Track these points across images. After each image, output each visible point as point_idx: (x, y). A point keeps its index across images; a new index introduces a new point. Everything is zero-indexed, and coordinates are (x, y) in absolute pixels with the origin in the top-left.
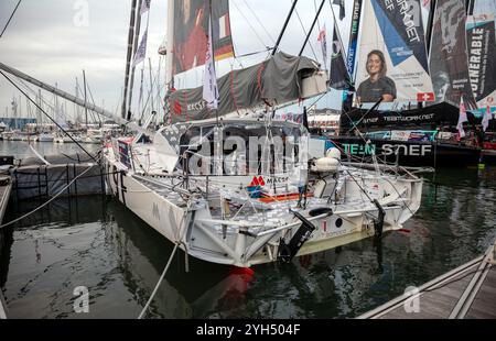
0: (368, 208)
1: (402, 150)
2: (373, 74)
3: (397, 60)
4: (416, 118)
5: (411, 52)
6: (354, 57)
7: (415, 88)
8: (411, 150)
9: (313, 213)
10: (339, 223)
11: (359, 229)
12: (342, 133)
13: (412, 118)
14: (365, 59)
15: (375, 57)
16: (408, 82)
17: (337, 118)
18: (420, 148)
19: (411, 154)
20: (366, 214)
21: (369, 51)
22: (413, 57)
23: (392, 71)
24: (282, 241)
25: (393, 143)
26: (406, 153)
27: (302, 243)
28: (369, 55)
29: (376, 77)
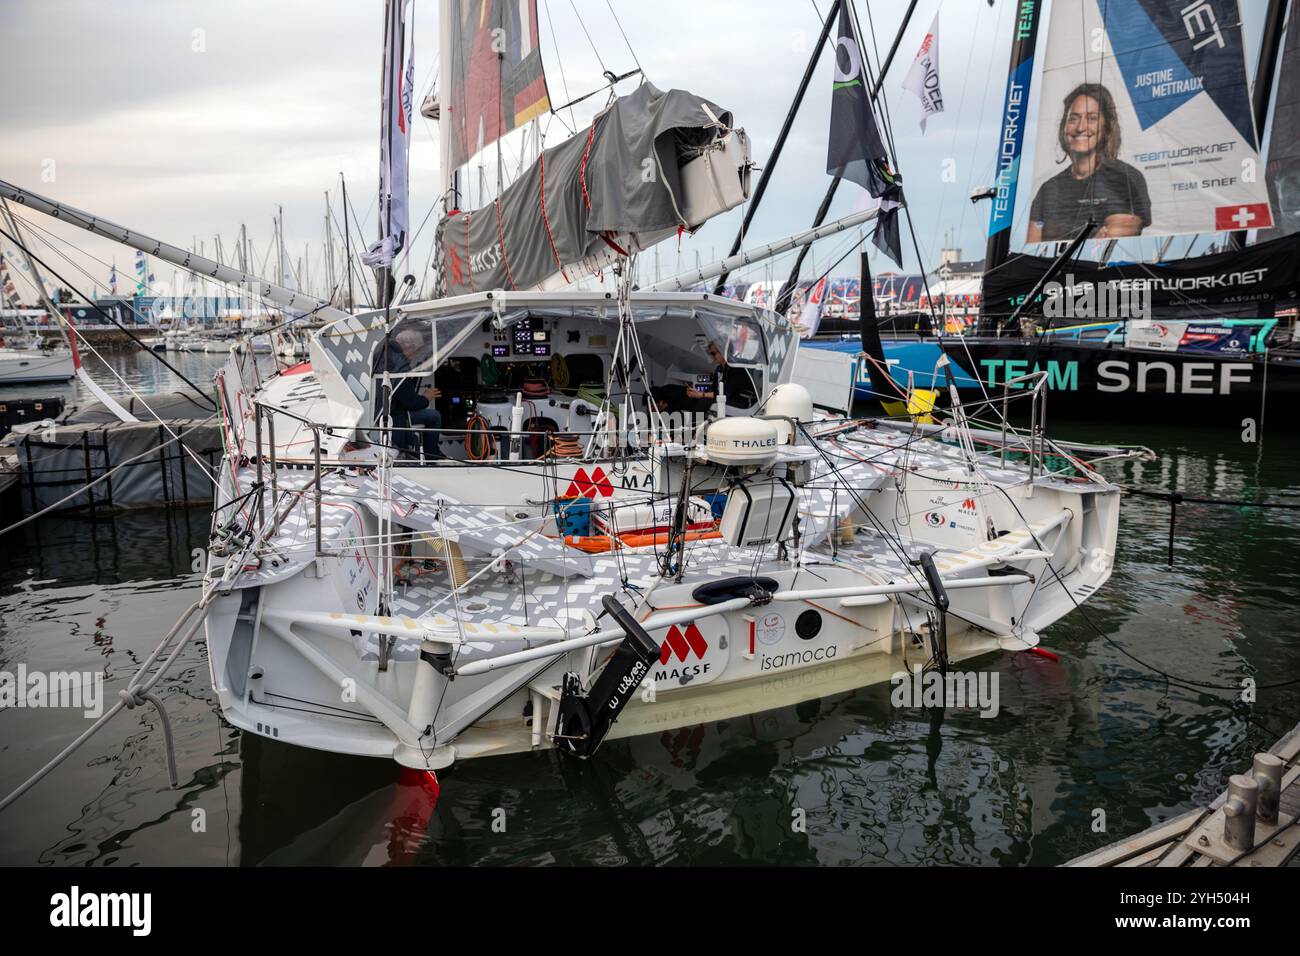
0: (901, 584)
1: (1156, 377)
2: (1080, 157)
3: (1152, 111)
4: (1210, 281)
5: (1198, 83)
6: (1023, 107)
7: (1210, 192)
8: (1188, 377)
9: (708, 594)
10: (809, 624)
11: (886, 645)
12: (988, 328)
13: (1196, 282)
14: (1057, 110)
15: (1087, 105)
16: (1185, 174)
17: (972, 286)
18: (1216, 373)
19: (1187, 388)
20: (901, 601)
21: (1069, 89)
22: (1204, 95)
23: (1136, 144)
24: (570, 687)
25: (1134, 357)
26: (1170, 387)
27: (624, 699)
28: (1070, 101)
29: (1088, 166)
